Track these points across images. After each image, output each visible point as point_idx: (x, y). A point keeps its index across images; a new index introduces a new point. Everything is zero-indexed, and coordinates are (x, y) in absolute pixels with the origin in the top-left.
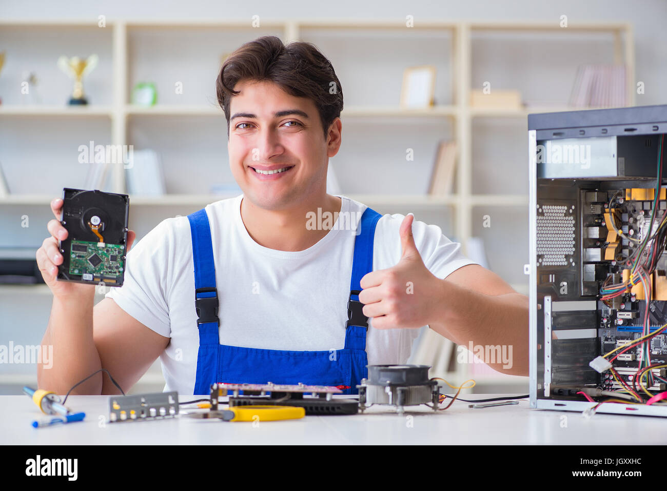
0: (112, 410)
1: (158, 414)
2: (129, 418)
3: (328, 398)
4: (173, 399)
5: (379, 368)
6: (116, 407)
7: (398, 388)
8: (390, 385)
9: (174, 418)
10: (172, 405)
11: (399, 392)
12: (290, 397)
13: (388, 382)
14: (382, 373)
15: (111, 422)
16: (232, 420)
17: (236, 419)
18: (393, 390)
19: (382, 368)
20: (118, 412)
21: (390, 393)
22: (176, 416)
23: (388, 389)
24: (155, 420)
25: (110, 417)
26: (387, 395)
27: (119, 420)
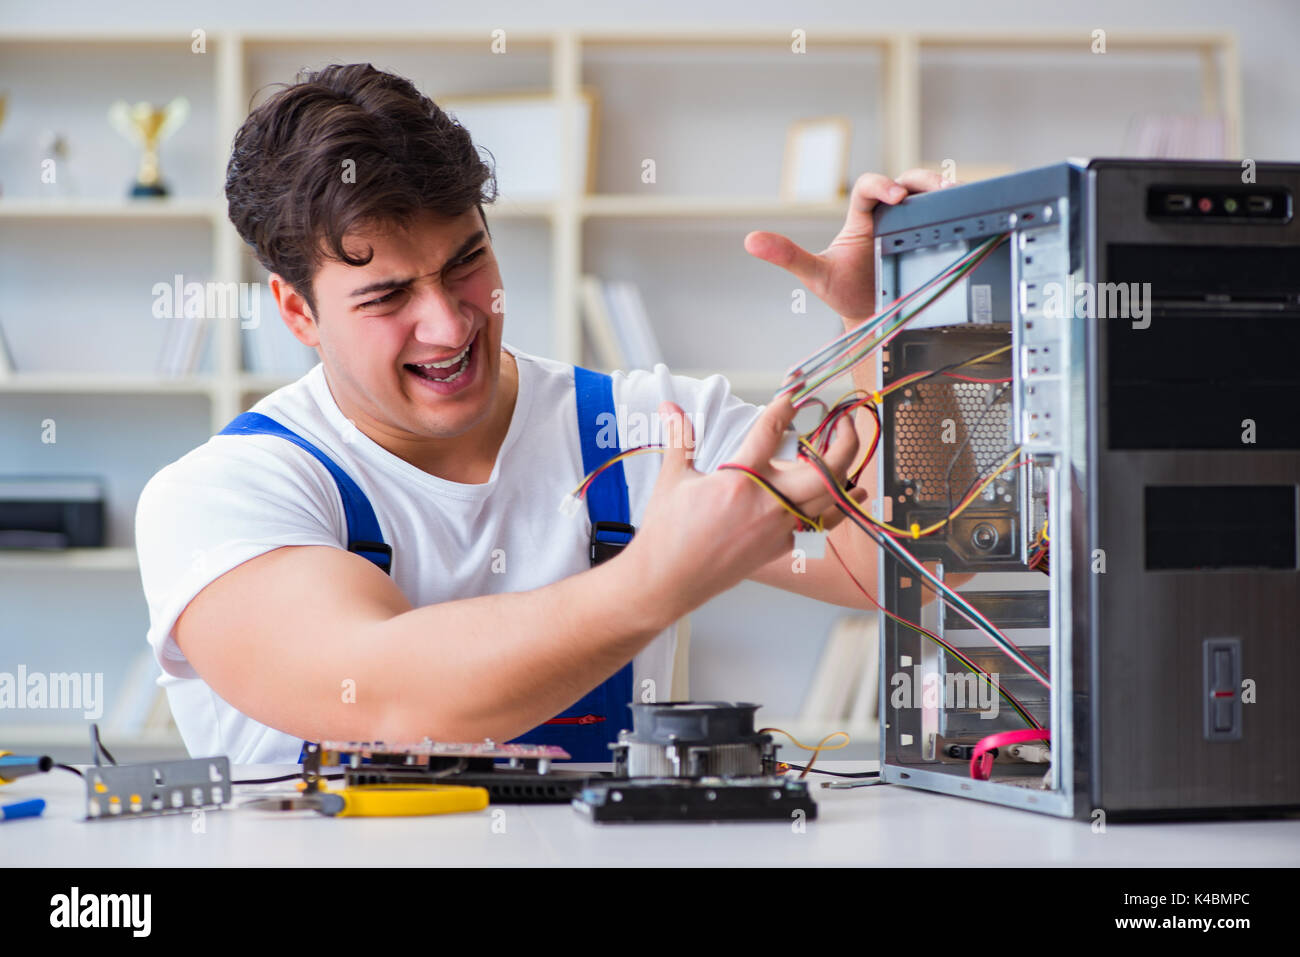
0: (91, 794)
1: (188, 803)
2: (127, 813)
3: (542, 769)
4: (219, 771)
5: (654, 709)
6: (101, 789)
7: (692, 750)
8: (676, 743)
9: (220, 810)
10: (216, 784)
11: (693, 758)
12: (465, 767)
13: (672, 737)
14: (660, 719)
15: (90, 818)
16: (339, 814)
17: (347, 811)
18: (682, 753)
19: (660, 708)
20: (104, 800)
21: (676, 760)
22: (224, 807)
23: (671, 752)
24: (181, 814)
25: (88, 808)
26: (670, 762)
27: (106, 816)
